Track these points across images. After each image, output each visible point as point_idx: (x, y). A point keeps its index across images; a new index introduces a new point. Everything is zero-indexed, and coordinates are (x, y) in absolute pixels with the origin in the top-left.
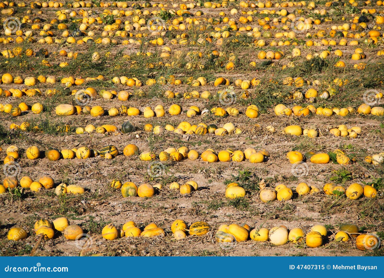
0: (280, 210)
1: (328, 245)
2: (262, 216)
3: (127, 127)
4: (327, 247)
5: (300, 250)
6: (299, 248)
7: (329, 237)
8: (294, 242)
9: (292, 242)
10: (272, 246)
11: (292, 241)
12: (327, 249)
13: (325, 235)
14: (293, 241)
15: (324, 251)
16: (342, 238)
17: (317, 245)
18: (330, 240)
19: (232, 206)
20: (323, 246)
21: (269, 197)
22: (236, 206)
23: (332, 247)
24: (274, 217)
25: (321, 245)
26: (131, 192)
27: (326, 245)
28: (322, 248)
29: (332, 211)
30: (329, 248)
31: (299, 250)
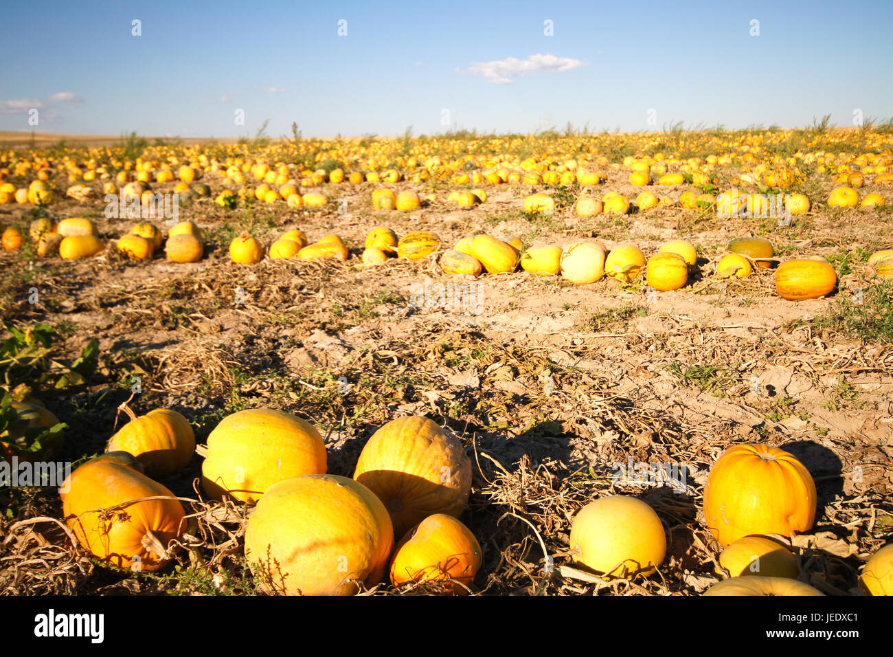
0: (603, 226)
1: (698, 286)
2: (568, 233)
3: (468, 166)
4: (697, 290)
5: (630, 296)
6: (628, 290)
7: (702, 268)
8: (617, 277)
9: (614, 276)
10: (564, 284)
11: (612, 274)
12: (698, 295)
13: (692, 263)
14: (616, 274)
15: (690, 300)
16: (736, 271)
17: (673, 285)
18: (703, 274)
19: (524, 220)
20: (689, 287)
21: (591, 210)
22: (530, 220)
23: (710, 290)
24: (590, 234)
25: (684, 286)
26: (386, 203)
27: (694, 285)
28: (686, 292)
29: (698, 226)
30: (704, 292)
31: (627, 296)
